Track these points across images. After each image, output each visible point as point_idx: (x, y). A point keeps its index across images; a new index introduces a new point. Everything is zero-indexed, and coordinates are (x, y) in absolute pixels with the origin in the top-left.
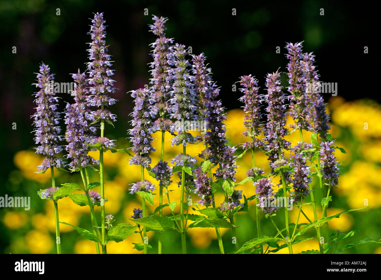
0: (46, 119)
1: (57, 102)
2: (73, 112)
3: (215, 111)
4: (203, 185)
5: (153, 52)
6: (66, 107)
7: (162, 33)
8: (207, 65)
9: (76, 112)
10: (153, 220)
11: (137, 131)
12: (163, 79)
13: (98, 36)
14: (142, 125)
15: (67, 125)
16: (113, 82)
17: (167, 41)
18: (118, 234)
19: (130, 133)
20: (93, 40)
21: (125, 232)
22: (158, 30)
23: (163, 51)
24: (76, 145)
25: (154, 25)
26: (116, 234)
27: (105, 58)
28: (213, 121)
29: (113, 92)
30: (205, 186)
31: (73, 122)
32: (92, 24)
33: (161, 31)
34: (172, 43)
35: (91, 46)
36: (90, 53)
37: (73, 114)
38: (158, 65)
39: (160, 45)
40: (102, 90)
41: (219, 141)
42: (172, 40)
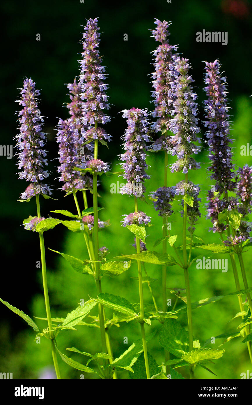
0: (29, 141)
1: (42, 121)
2: (66, 129)
3: (219, 134)
4: (215, 210)
5: (155, 60)
6: (59, 124)
7: (164, 39)
8: (222, 73)
9: (69, 130)
10: (150, 256)
11: (128, 157)
12: (165, 92)
13: (91, 45)
14: (134, 150)
15: (59, 143)
16: (107, 97)
17: (169, 49)
18: (112, 269)
19: (121, 159)
20: (84, 50)
21: (119, 268)
22: (159, 36)
23: (166, 61)
24: (68, 166)
25: (156, 30)
26: (110, 269)
27: (98, 70)
28: (217, 144)
29: (108, 109)
30: (218, 211)
31: (65, 141)
32: (84, 31)
33: (163, 37)
34: (176, 50)
35: (84, 56)
36: (81, 64)
37: (66, 131)
38: (159, 76)
39: (162, 53)
40: (94, 107)
41: (224, 167)
42: (176, 47)
